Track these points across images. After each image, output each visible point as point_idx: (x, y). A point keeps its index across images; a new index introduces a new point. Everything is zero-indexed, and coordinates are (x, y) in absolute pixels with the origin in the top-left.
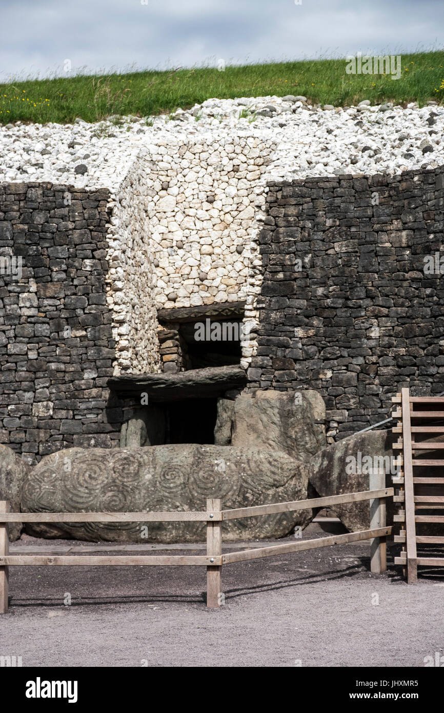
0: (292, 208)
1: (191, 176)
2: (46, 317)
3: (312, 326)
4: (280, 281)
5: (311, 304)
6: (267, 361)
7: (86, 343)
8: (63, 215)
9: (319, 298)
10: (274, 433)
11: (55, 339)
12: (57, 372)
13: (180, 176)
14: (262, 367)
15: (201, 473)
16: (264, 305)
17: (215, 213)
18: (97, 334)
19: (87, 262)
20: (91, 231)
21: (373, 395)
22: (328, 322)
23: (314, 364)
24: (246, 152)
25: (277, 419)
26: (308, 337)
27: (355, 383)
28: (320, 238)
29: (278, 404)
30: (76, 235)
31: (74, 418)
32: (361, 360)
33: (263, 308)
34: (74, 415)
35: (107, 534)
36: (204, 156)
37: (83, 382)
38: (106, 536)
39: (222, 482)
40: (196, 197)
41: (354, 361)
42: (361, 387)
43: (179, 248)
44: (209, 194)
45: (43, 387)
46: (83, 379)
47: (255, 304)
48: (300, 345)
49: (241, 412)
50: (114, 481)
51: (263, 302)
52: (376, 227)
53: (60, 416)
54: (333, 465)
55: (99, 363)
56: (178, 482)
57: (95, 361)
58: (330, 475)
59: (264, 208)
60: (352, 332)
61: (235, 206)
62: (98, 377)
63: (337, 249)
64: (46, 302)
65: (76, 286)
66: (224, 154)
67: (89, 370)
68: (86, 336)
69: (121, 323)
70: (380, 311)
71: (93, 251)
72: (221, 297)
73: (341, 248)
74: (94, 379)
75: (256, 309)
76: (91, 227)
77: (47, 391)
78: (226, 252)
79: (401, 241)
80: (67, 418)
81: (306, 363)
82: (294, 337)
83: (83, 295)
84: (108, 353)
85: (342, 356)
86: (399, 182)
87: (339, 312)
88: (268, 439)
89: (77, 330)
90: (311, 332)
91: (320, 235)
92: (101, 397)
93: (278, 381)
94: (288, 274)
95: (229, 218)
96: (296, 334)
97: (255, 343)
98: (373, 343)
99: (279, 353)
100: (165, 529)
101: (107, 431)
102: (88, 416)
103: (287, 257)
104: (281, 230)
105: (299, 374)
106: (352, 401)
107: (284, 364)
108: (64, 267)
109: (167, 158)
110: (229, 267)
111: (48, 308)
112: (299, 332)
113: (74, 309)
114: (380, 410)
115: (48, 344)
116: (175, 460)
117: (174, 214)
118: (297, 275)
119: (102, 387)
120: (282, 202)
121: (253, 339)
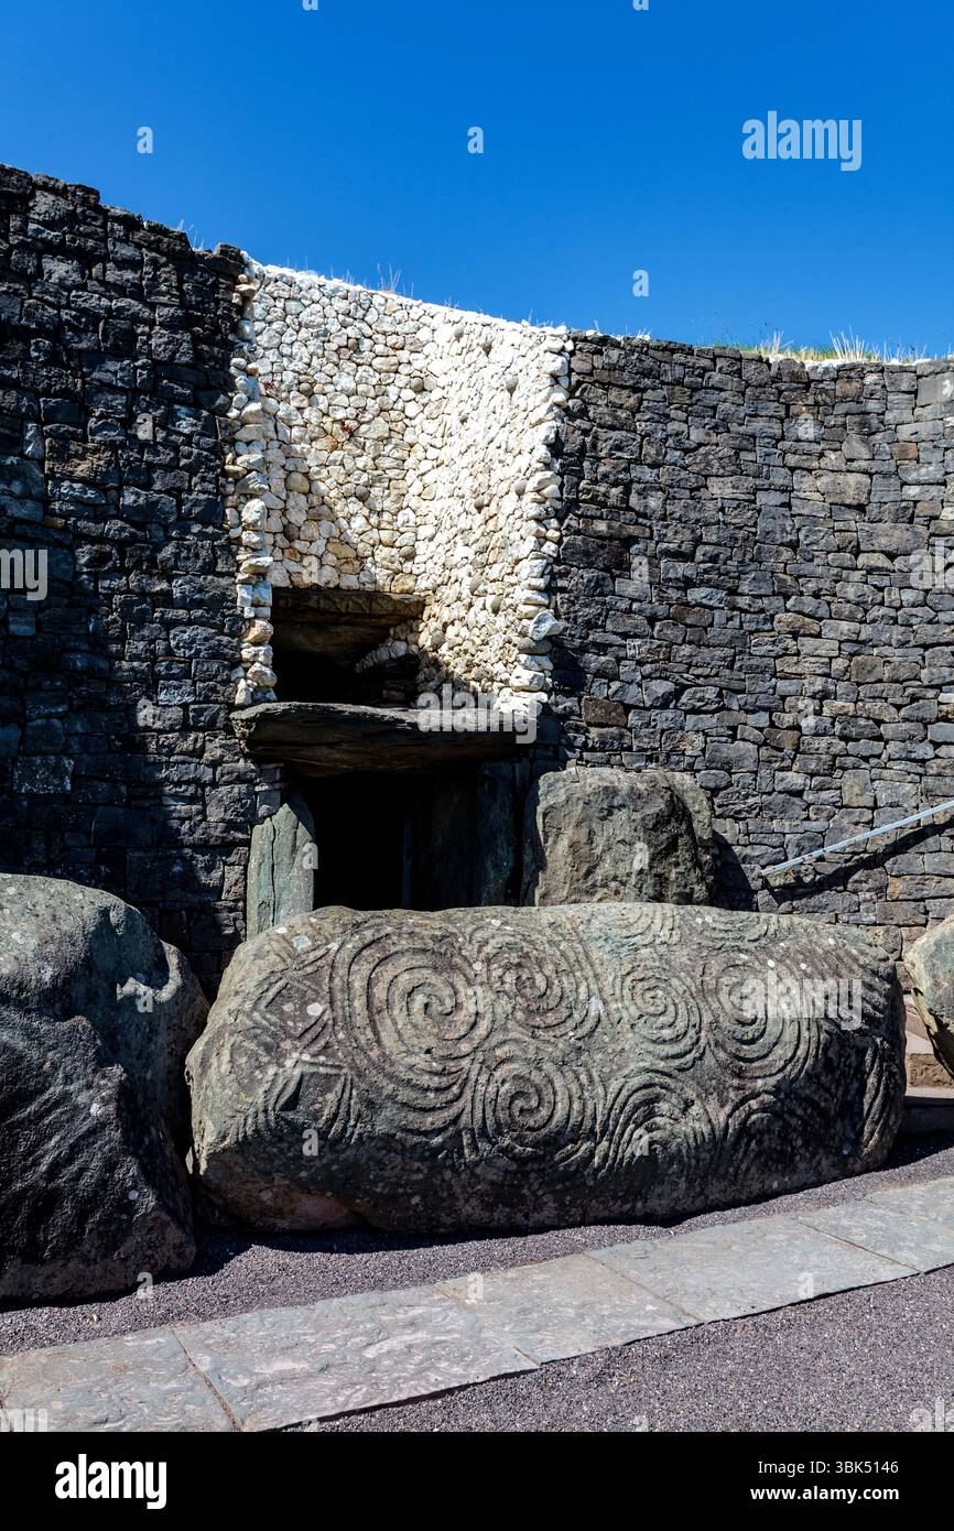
0: (623, 393)
2: (64, 529)
3: (664, 639)
4: (601, 538)
5: (661, 594)
6: (573, 704)
7: (167, 612)
9: (677, 584)
14: (562, 716)
16: (566, 585)
17: (314, 416)
19: (183, 411)
20: (196, 337)
21: (791, 792)
22: (695, 635)
23: (667, 719)
24: (370, 319)
31: (128, 804)
32: (763, 719)
33: (563, 590)
36: (293, 306)
41: (751, 720)
42: (764, 774)
44: (302, 377)
46: (157, 704)
47: (547, 579)
48: (638, 677)
50: (505, 1026)
51: (563, 577)
52: (791, 459)
53: (90, 798)
55: (199, 669)
59: (564, 381)
60: (745, 661)
63: (715, 490)
64: (70, 490)
68: (168, 596)
70: (802, 624)
73: (722, 489)
74: (184, 706)
75: (551, 589)
79: (843, 493)
80: (110, 804)
81: (652, 715)
82: (626, 659)
84: (224, 645)
85: (724, 708)
86: (836, 380)
87: (718, 617)
90: (661, 652)
93: (591, 749)
94: (616, 525)
96: (630, 653)
97: (546, 661)
99: (595, 690)
103: (614, 490)
104: (603, 432)
105: (638, 737)
107: (607, 713)
118: (632, 530)
119: (203, 729)
120: (604, 376)
121: (545, 652)
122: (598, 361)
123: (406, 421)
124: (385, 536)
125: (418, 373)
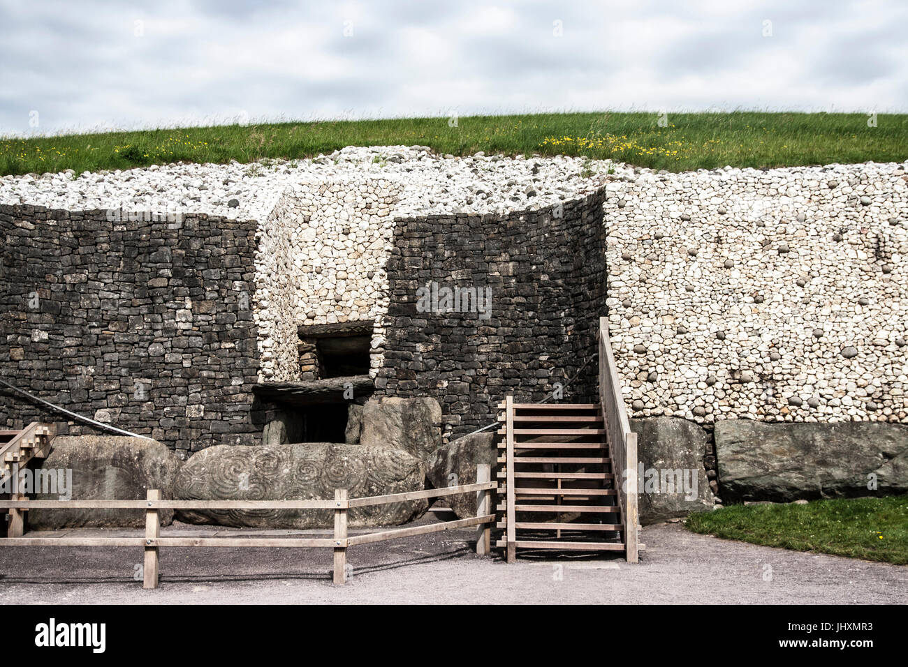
0: (416, 241)
1: (330, 211)
2: (199, 330)
3: (431, 342)
5: (431, 323)
6: (392, 372)
7: (234, 354)
8: (216, 242)
10: (397, 434)
11: (206, 350)
12: (208, 378)
13: (320, 212)
14: (387, 377)
15: (333, 468)
16: (390, 324)
17: (349, 244)
18: (244, 346)
19: (237, 283)
20: (241, 256)
21: (483, 402)
22: (445, 339)
23: (432, 375)
24: (377, 192)
25: (399, 422)
26: (428, 352)
27: (467, 392)
28: (439, 266)
29: (401, 410)
30: (228, 260)
31: (222, 419)
32: (472, 372)
33: (389, 326)
34: (222, 417)
35: (249, 521)
36: (341, 194)
37: (231, 387)
38: (248, 523)
39: (350, 476)
40: (333, 229)
41: (467, 373)
42: (472, 396)
43: (318, 273)
44: (345, 227)
45: (196, 392)
46: (231, 385)
47: (383, 323)
48: (421, 359)
49: (369, 415)
50: (256, 475)
51: (389, 321)
52: (487, 258)
53: (210, 418)
54: (446, 462)
55: (245, 372)
56: (312, 476)
57: (242, 370)
58: (444, 471)
59: (391, 240)
60: (465, 348)
61: (367, 238)
62: (244, 384)
63: (454, 277)
64: (200, 318)
65: (227, 304)
66: (358, 193)
67: (237, 378)
68: (234, 348)
69: (266, 336)
70: (489, 330)
71: (242, 274)
72: (354, 316)
73: (457, 276)
74: (240, 385)
75: (383, 327)
76: (241, 253)
77: (199, 395)
78: (359, 277)
79: (508, 271)
81: (426, 374)
83: (233, 312)
84: (254, 363)
85: (456, 369)
86: (507, 220)
87: (454, 331)
88: (392, 440)
89: (227, 342)
90: (431, 348)
91: (440, 264)
92: (246, 401)
93: (401, 390)
94: (411, 297)
95: (361, 248)
98: (483, 358)
99: (403, 365)
100: (300, 517)
101: (251, 431)
102: (235, 418)
103: (411, 282)
104: (406, 259)
105: (420, 383)
106: (465, 407)
107: (407, 374)
108: (216, 287)
109: (309, 196)
110: (361, 291)
111: (202, 322)
112: (420, 347)
113: (225, 324)
114: (488, 415)
115: (200, 354)
116: (310, 457)
117: (314, 243)
119: (247, 392)
120: (408, 235)
121: (380, 353)
122: (406, 229)
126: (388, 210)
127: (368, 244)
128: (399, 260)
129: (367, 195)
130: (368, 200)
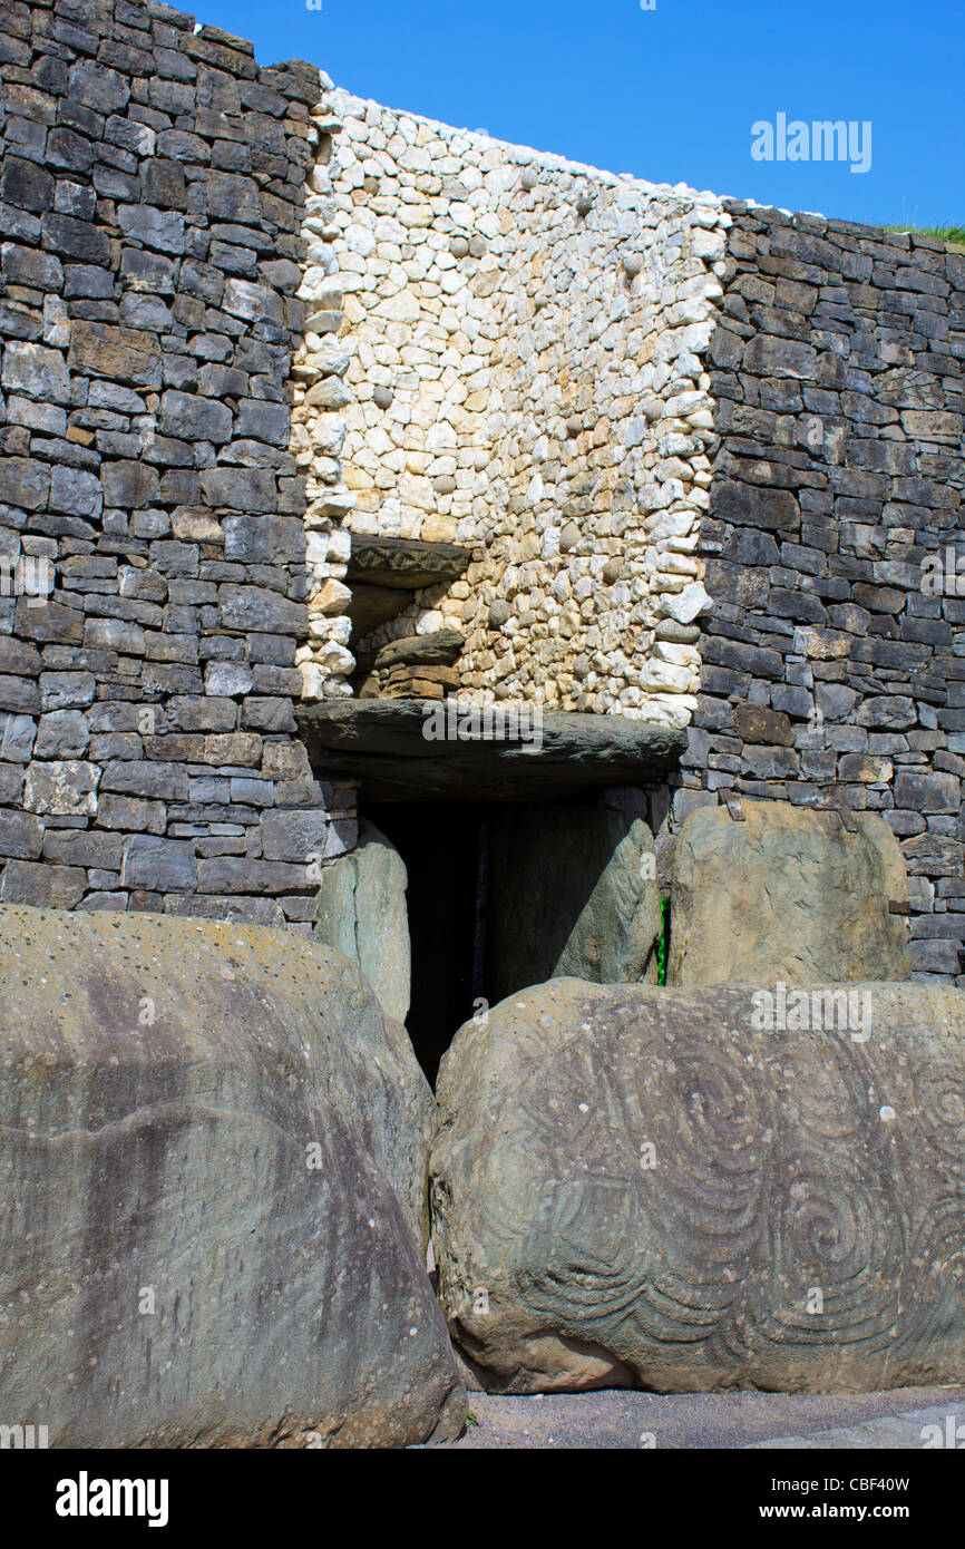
2: (93, 446)
3: (842, 628)
4: (763, 486)
5: (839, 566)
6: (725, 713)
7: (222, 569)
8: (179, 105)
9: (862, 553)
10: (804, 934)
11: (118, 536)
12: (121, 655)
14: (712, 730)
16: (719, 547)
18: (258, 544)
19: (240, 287)
20: (263, 188)
22: (882, 626)
23: (847, 738)
25: (811, 892)
26: (829, 659)
27: (953, 804)
28: (865, 387)
31: (169, 833)
33: (713, 554)
34: (170, 823)
37: (204, 703)
41: (952, 743)
45: (70, 706)
46: (203, 694)
47: (696, 539)
48: (808, 679)
51: (716, 537)
53: (123, 823)
55: (256, 646)
57: (243, 635)
59: (720, 268)
60: (946, 663)
62: (251, 693)
63: (910, 429)
64: (102, 393)
65: (201, 361)
67: (227, 665)
68: (220, 545)
69: (335, 518)
71: (261, 255)
73: (919, 428)
74: (238, 698)
75: (698, 553)
76: (264, 177)
77: (81, 720)
80: (145, 832)
81: (827, 731)
82: (794, 654)
83: (221, 399)
84: (288, 614)
85: (920, 726)
87: (914, 603)
89: (197, 515)
90: (840, 647)
91: (867, 380)
92: (260, 764)
93: (749, 775)
94: (781, 469)
96: (799, 645)
97: (692, 652)
99: (756, 694)
101: (274, 889)
102: (216, 829)
103: (780, 421)
104: (769, 342)
105: (807, 762)
106: (947, 854)
107: (769, 726)
108: (165, 284)
111: (104, 415)
112: (808, 640)
113: (190, 441)
115: (92, 547)
118: (803, 477)
119: (262, 731)
120: (773, 265)
121: (691, 641)
122: (764, 244)
123: (444, 297)
124: (416, 460)
125: (461, 232)
126: (428, 211)
127: (373, 299)
128: (746, 339)
129: (367, 150)
130: (370, 167)
